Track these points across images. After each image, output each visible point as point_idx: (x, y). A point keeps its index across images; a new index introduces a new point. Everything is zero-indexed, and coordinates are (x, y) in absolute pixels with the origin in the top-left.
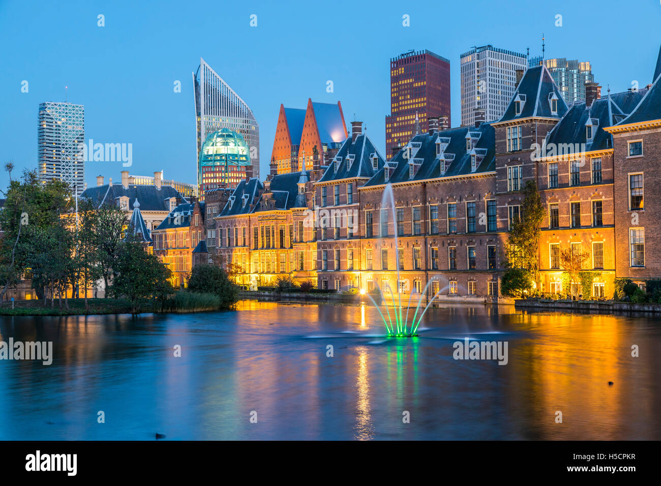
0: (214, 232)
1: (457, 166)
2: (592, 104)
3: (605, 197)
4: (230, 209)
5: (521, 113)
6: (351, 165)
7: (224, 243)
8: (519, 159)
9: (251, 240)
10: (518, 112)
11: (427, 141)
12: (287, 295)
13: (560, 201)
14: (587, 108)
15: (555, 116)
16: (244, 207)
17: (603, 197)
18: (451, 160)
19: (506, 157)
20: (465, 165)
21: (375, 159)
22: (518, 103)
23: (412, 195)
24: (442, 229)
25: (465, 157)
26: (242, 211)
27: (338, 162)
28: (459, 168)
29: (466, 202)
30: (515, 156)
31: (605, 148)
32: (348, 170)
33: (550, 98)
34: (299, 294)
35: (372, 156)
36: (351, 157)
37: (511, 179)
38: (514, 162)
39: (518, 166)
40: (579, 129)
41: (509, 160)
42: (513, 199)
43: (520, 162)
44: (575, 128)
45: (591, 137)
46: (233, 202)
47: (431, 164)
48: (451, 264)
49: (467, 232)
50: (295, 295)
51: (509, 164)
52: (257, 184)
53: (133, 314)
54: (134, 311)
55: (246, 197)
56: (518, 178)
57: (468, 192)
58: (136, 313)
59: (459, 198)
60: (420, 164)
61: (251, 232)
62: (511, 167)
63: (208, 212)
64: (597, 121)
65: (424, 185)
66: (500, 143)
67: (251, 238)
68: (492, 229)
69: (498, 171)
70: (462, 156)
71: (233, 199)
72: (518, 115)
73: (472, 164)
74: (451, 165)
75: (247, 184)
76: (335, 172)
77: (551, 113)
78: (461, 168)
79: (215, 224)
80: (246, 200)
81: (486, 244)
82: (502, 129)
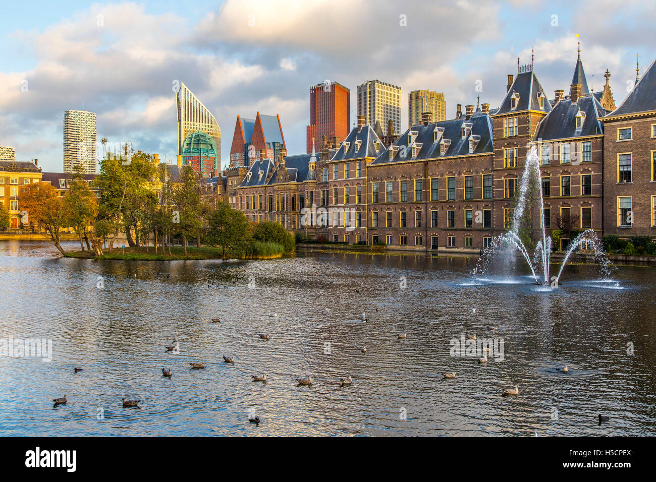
0: (234, 198)
1: (455, 149)
2: (577, 101)
3: (594, 172)
4: (248, 181)
5: (516, 107)
6: (359, 148)
7: (243, 207)
8: (515, 143)
9: (266, 205)
10: (514, 106)
11: (423, 131)
12: (305, 245)
13: (551, 175)
14: (572, 104)
15: (542, 110)
16: (260, 180)
17: (593, 172)
18: (449, 144)
19: (503, 141)
20: (461, 148)
21: (378, 144)
22: (514, 100)
23: (415, 171)
24: (441, 196)
25: (460, 142)
26: (258, 183)
27: (347, 146)
28: (457, 150)
29: (464, 176)
30: (512, 140)
31: (595, 134)
32: (357, 152)
33: (539, 96)
34: (315, 245)
35: (375, 142)
36: (359, 142)
37: (507, 158)
38: (510, 145)
39: (514, 148)
40: (567, 120)
41: (506, 144)
42: (509, 173)
43: (516, 145)
44: (563, 119)
45: (580, 126)
46: (250, 176)
47: (430, 147)
48: (449, 223)
49: (464, 199)
50: (312, 245)
51: (505, 147)
52: (269, 163)
53: (223, 260)
54: (225, 258)
55: (262, 173)
56: (513, 158)
57: (466, 168)
58: (226, 259)
59: (458, 173)
60: (420, 148)
61: (267, 199)
62: (508, 149)
63: (229, 183)
64: (584, 113)
65: (426, 163)
66: (497, 130)
67: (266, 203)
68: (488, 197)
69: (495, 152)
70: (458, 141)
71: (250, 174)
72: (513, 109)
73: (470, 147)
74: (449, 148)
75: (261, 163)
76: (345, 154)
77: (539, 108)
78: (459, 150)
79: (235, 193)
80: (262, 175)
81: (482, 208)
82: (500, 120)
